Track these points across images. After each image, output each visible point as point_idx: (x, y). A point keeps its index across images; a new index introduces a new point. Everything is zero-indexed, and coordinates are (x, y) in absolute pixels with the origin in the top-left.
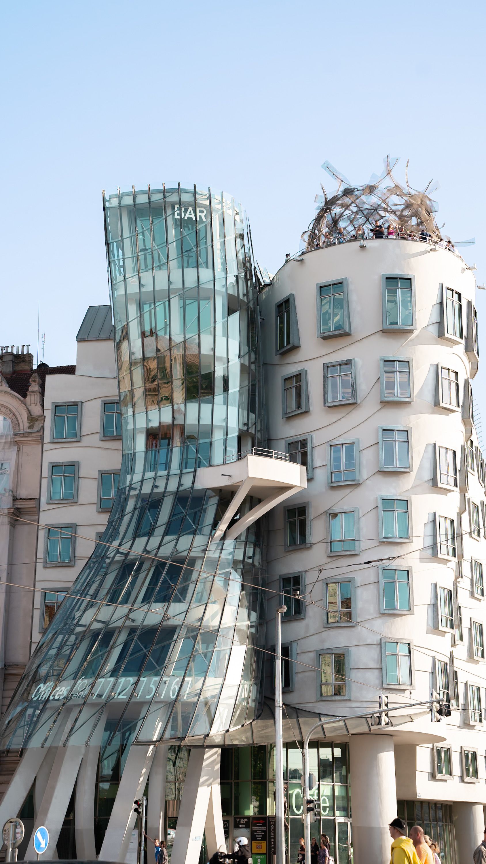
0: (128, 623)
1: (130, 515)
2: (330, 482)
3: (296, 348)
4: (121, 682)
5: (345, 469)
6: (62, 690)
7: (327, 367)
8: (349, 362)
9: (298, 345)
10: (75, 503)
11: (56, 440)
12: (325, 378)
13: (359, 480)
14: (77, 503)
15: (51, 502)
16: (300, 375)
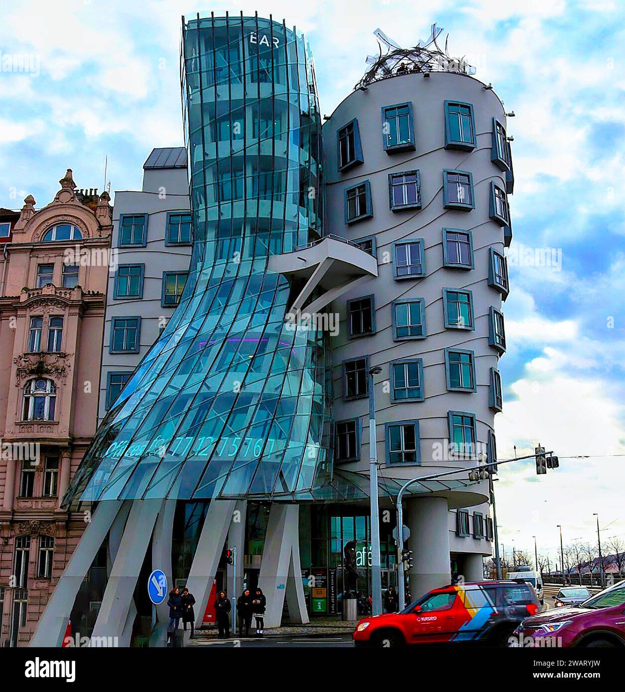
0: (204, 390)
1: (201, 296)
2: (396, 276)
3: (359, 164)
4: (201, 441)
5: (410, 264)
6: (137, 448)
7: (392, 177)
8: (414, 173)
9: (362, 161)
10: (141, 299)
11: (123, 246)
12: (390, 186)
13: (425, 274)
14: (142, 299)
15: (118, 298)
16: (364, 185)
